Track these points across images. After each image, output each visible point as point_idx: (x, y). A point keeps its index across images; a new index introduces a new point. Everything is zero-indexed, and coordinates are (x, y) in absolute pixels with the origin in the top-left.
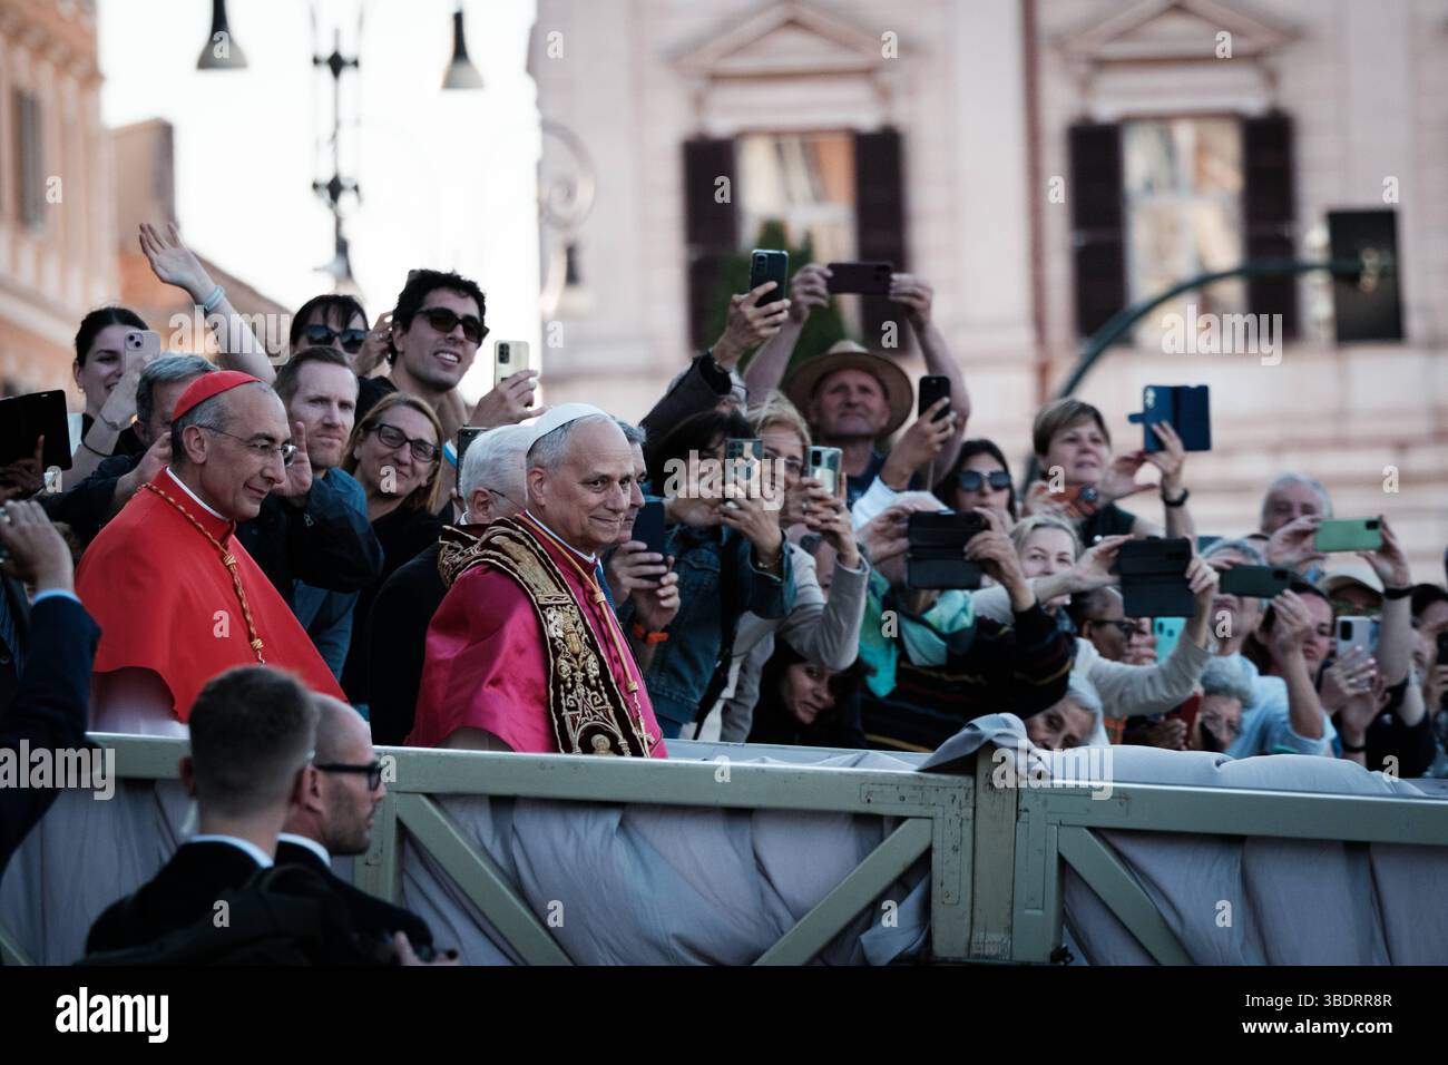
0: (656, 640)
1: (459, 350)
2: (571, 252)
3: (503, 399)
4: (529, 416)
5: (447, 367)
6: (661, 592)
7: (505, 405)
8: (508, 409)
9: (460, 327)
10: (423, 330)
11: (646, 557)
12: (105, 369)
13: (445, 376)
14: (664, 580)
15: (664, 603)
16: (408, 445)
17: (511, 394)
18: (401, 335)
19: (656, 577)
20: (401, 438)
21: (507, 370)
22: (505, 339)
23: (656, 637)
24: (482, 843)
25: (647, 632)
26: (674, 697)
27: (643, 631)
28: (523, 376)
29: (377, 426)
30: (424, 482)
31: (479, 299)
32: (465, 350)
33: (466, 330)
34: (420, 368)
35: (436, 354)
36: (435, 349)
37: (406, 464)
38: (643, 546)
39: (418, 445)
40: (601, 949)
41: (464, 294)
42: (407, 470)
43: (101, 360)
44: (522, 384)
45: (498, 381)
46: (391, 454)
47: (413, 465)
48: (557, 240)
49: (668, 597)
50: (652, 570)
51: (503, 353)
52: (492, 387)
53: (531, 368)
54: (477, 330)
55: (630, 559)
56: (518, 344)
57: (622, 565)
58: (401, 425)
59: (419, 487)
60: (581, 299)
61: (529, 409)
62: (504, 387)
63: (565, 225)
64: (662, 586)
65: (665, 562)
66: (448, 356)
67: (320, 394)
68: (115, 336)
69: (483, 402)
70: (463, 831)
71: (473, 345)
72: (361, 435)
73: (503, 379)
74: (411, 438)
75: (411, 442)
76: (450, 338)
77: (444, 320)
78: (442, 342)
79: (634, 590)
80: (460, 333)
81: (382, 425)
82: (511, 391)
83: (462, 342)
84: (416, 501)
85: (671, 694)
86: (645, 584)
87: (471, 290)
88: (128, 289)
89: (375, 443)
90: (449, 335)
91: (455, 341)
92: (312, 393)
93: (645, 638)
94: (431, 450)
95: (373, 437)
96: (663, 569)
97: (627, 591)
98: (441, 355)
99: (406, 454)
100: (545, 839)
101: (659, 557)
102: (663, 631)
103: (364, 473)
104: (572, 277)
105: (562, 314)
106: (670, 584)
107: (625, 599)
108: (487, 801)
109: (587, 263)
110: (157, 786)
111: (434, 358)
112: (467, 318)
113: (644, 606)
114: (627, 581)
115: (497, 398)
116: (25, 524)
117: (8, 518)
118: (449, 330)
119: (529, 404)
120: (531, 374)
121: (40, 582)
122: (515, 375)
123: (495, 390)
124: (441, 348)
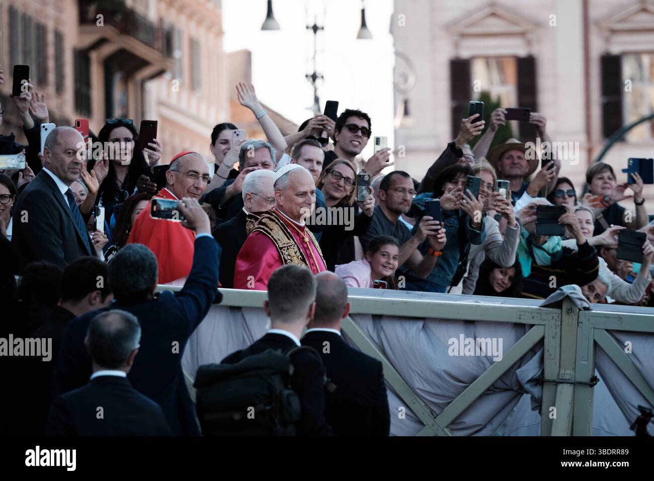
0: (437, 255)
1: (360, 140)
2: (406, 103)
3: (377, 159)
4: (388, 165)
5: (355, 146)
6: (439, 236)
7: (378, 161)
8: (379, 163)
9: (360, 131)
10: (345, 132)
11: (433, 222)
12: (223, 147)
13: (354, 150)
14: (440, 232)
15: (440, 240)
16: (343, 179)
17: (381, 157)
18: (338, 135)
19: (437, 230)
20: (340, 176)
21: (379, 148)
22: (378, 135)
23: (437, 253)
24: (369, 332)
25: (434, 252)
26: (441, 276)
27: (432, 251)
28: (385, 150)
29: (331, 171)
30: (348, 193)
31: (368, 120)
32: (362, 141)
33: (363, 132)
34: (345, 147)
35: (351, 142)
36: (351, 140)
37: (342, 187)
38: (432, 218)
39: (347, 179)
40: (415, 376)
41: (362, 118)
42: (342, 189)
43: (222, 143)
44: (385, 153)
45: (376, 152)
46: (336, 182)
47: (344, 187)
48: (401, 98)
49: (441, 238)
50: (435, 227)
51: (378, 141)
52: (373, 155)
53: (388, 147)
54: (367, 133)
55: (426, 223)
56: (383, 137)
57: (424, 225)
58: (340, 171)
59: (347, 196)
60: (410, 121)
61: (388, 163)
62: (378, 155)
63: (403, 92)
64: (439, 234)
65: (440, 224)
66: (355, 143)
67: (309, 158)
68: (227, 134)
69: (370, 160)
70: (362, 328)
71: (365, 138)
72: (325, 174)
73: (378, 152)
74: (344, 176)
75: (344, 178)
76: (356, 136)
77: (354, 128)
78: (353, 137)
79: (428, 235)
80: (360, 133)
81: (333, 171)
83: (361, 137)
84: (345, 201)
85: (439, 275)
86: (432, 233)
87: (365, 117)
88: (233, 116)
89: (330, 178)
90: (356, 134)
91: (358, 137)
92: (306, 157)
93: (433, 254)
94: (352, 182)
95: (330, 175)
96: (439, 227)
97: (425, 236)
98: (353, 142)
99: (342, 182)
100: (395, 332)
101: (438, 222)
102: (440, 251)
103: (325, 189)
104: (406, 113)
105: (402, 127)
106: (442, 233)
107: (424, 239)
108: (371, 317)
109: (412, 107)
110: (242, 309)
111: (350, 143)
112: (364, 128)
113: (432, 241)
114: (425, 232)
115: (375, 159)
116: (191, 207)
117: (184, 204)
118: (356, 133)
119: (388, 161)
120: (389, 149)
121: (198, 230)
122: (382, 150)
123: (374, 155)
124: (353, 139)
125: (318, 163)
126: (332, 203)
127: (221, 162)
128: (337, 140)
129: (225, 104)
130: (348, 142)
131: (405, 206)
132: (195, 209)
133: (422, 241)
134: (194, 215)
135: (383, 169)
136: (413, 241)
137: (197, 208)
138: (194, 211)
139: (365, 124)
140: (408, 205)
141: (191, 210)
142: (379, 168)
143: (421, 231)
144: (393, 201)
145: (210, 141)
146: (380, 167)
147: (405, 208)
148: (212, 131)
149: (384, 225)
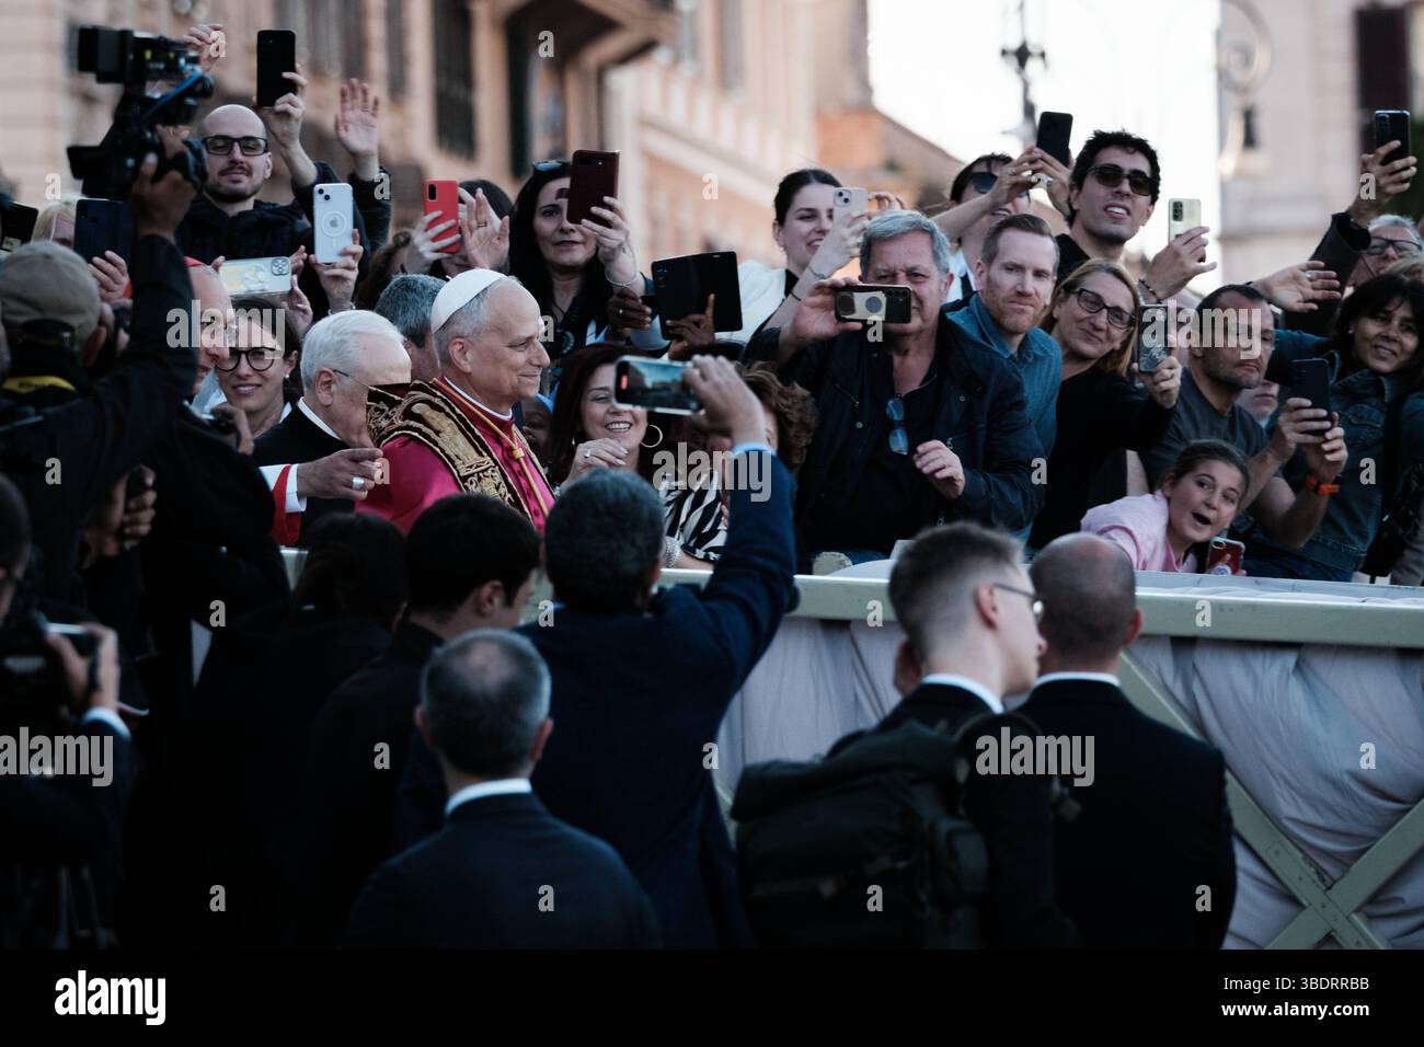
0: (1327, 491)
1: (1127, 203)
2: (1248, 116)
3: (1177, 255)
4: (1202, 271)
5: (1117, 220)
6: (1326, 447)
7: (1180, 260)
8: (1182, 264)
9: (1126, 181)
10: (1092, 185)
11: (1311, 413)
12: (806, 227)
13: (1114, 229)
14: (1329, 435)
15: (1329, 457)
16: (1105, 311)
17: (1185, 250)
18: (1078, 194)
19: (1321, 432)
20: (1098, 302)
21: (1180, 227)
22: (1178, 197)
23: (1327, 488)
24: (1163, 680)
25: (1319, 483)
27: (1315, 482)
28: (1196, 233)
29: (1078, 290)
30: (1117, 345)
31: (1151, 156)
32: (1134, 202)
33: (1134, 185)
34: (1092, 223)
35: (1105, 209)
36: (1104, 204)
37: (1101, 330)
38: (1308, 403)
39: (1116, 311)
40: (1278, 784)
41: (1131, 150)
42: (1102, 335)
43: (802, 218)
44: (1195, 241)
45: (1173, 238)
46: (1089, 318)
47: (1108, 331)
48: (1235, 103)
49: (1333, 451)
50: (1316, 425)
51: (1177, 211)
52: (1166, 244)
53: (1203, 225)
54: (1148, 185)
55: (1295, 415)
56: (1192, 202)
57: (1289, 420)
58: (1100, 291)
59: (1113, 351)
60: (1258, 161)
61: (1202, 264)
62: (1177, 244)
63: (1241, 90)
64: (1327, 441)
65: (1329, 418)
66: (1116, 210)
67: (1015, 261)
68: (814, 196)
69: (1158, 257)
70: (1145, 670)
71: (1143, 200)
72: (1061, 296)
73: (1177, 236)
74: (1108, 304)
75: (1108, 308)
76: (1118, 192)
77: (1111, 175)
78: (1110, 197)
79: (1300, 445)
80: (1126, 187)
81: (1082, 290)
82: (1185, 247)
83: (1128, 195)
84: (1109, 364)
86: (1310, 438)
87: (1141, 147)
88: (824, 152)
89: (1074, 306)
90: (1116, 189)
91: (1121, 195)
93: (1317, 489)
94: (1126, 318)
95: (1073, 299)
96: (1327, 424)
97: (1293, 446)
98: (1110, 209)
99: (1102, 319)
100: (1227, 677)
101: (1323, 413)
102: (1335, 482)
103: (1060, 332)
104: (1250, 140)
105: (1240, 174)
106: (1336, 438)
107: (1291, 453)
108: (1168, 641)
109: (1263, 126)
110: (852, 626)
111: (1104, 213)
112: (1137, 173)
113: (1313, 460)
114: (1293, 437)
115: (1171, 254)
116: (717, 378)
117: (697, 372)
118: (1116, 186)
119: (1202, 259)
120: (1205, 230)
121: (737, 436)
122: (1188, 232)
123: (1169, 247)
124: (1112, 202)
125: (1039, 274)
126: (1079, 366)
127: (804, 266)
128: (1075, 207)
129: (804, 125)
130: (1099, 211)
131: (1252, 371)
132: (727, 383)
133: (1286, 460)
134: (723, 396)
135: (1190, 278)
136: (1264, 459)
137: (732, 381)
138: (725, 390)
139: (1142, 164)
140: (1258, 370)
141: (717, 387)
142: (1181, 278)
143: (1282, 436)
144: (1221, 359)
145: (773, 215)
146: (1185, 273)
147: (1251, 375)
148: (775, 191)
149: (1199, 418)
